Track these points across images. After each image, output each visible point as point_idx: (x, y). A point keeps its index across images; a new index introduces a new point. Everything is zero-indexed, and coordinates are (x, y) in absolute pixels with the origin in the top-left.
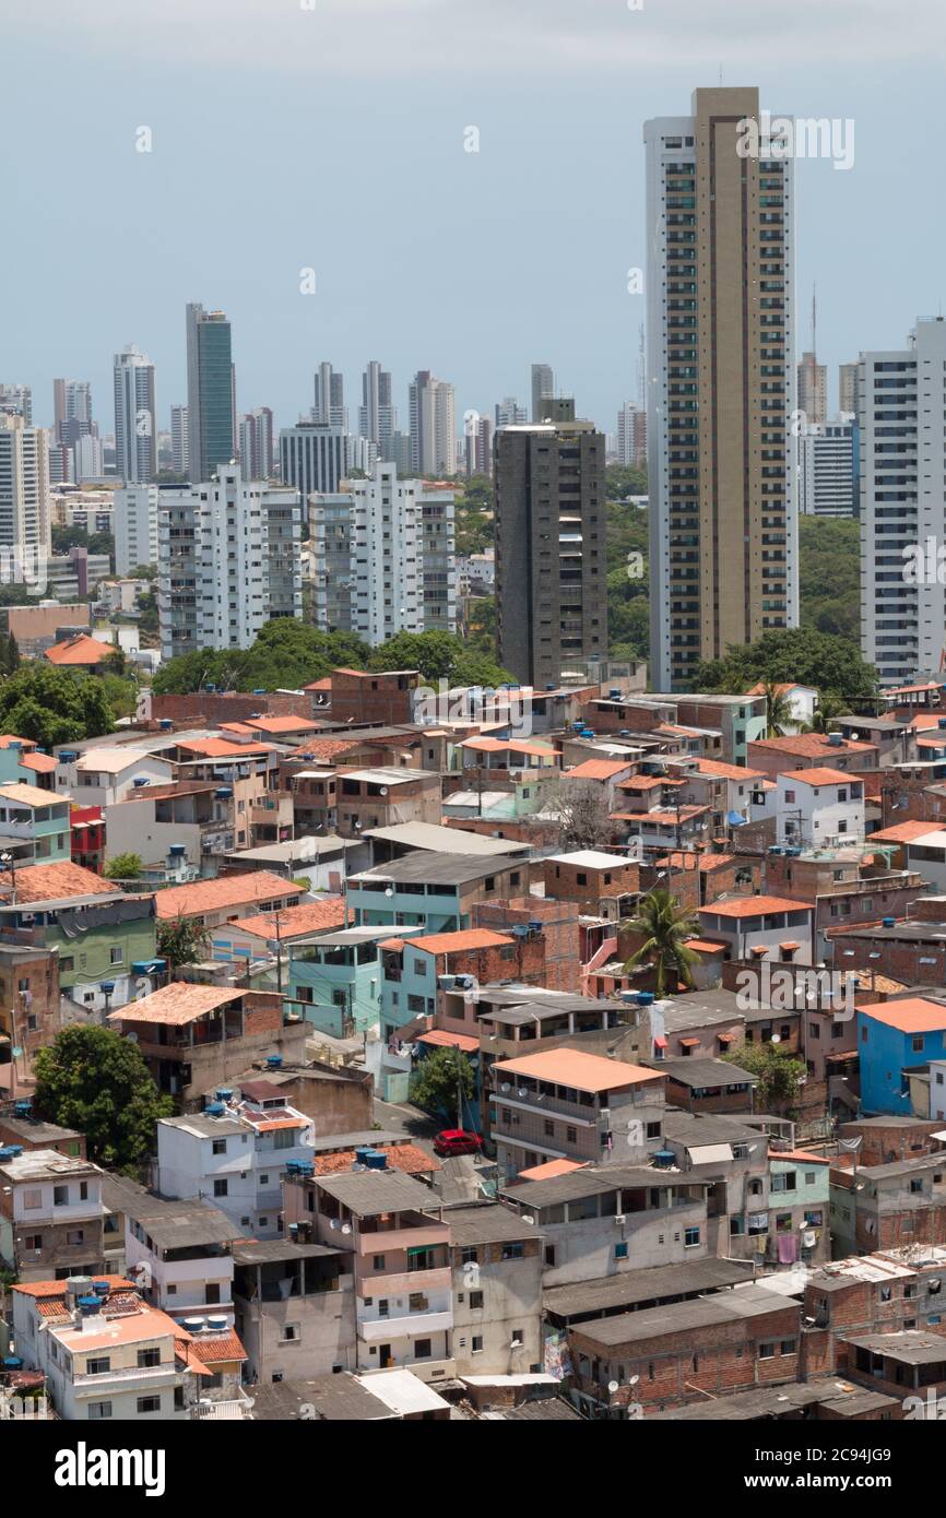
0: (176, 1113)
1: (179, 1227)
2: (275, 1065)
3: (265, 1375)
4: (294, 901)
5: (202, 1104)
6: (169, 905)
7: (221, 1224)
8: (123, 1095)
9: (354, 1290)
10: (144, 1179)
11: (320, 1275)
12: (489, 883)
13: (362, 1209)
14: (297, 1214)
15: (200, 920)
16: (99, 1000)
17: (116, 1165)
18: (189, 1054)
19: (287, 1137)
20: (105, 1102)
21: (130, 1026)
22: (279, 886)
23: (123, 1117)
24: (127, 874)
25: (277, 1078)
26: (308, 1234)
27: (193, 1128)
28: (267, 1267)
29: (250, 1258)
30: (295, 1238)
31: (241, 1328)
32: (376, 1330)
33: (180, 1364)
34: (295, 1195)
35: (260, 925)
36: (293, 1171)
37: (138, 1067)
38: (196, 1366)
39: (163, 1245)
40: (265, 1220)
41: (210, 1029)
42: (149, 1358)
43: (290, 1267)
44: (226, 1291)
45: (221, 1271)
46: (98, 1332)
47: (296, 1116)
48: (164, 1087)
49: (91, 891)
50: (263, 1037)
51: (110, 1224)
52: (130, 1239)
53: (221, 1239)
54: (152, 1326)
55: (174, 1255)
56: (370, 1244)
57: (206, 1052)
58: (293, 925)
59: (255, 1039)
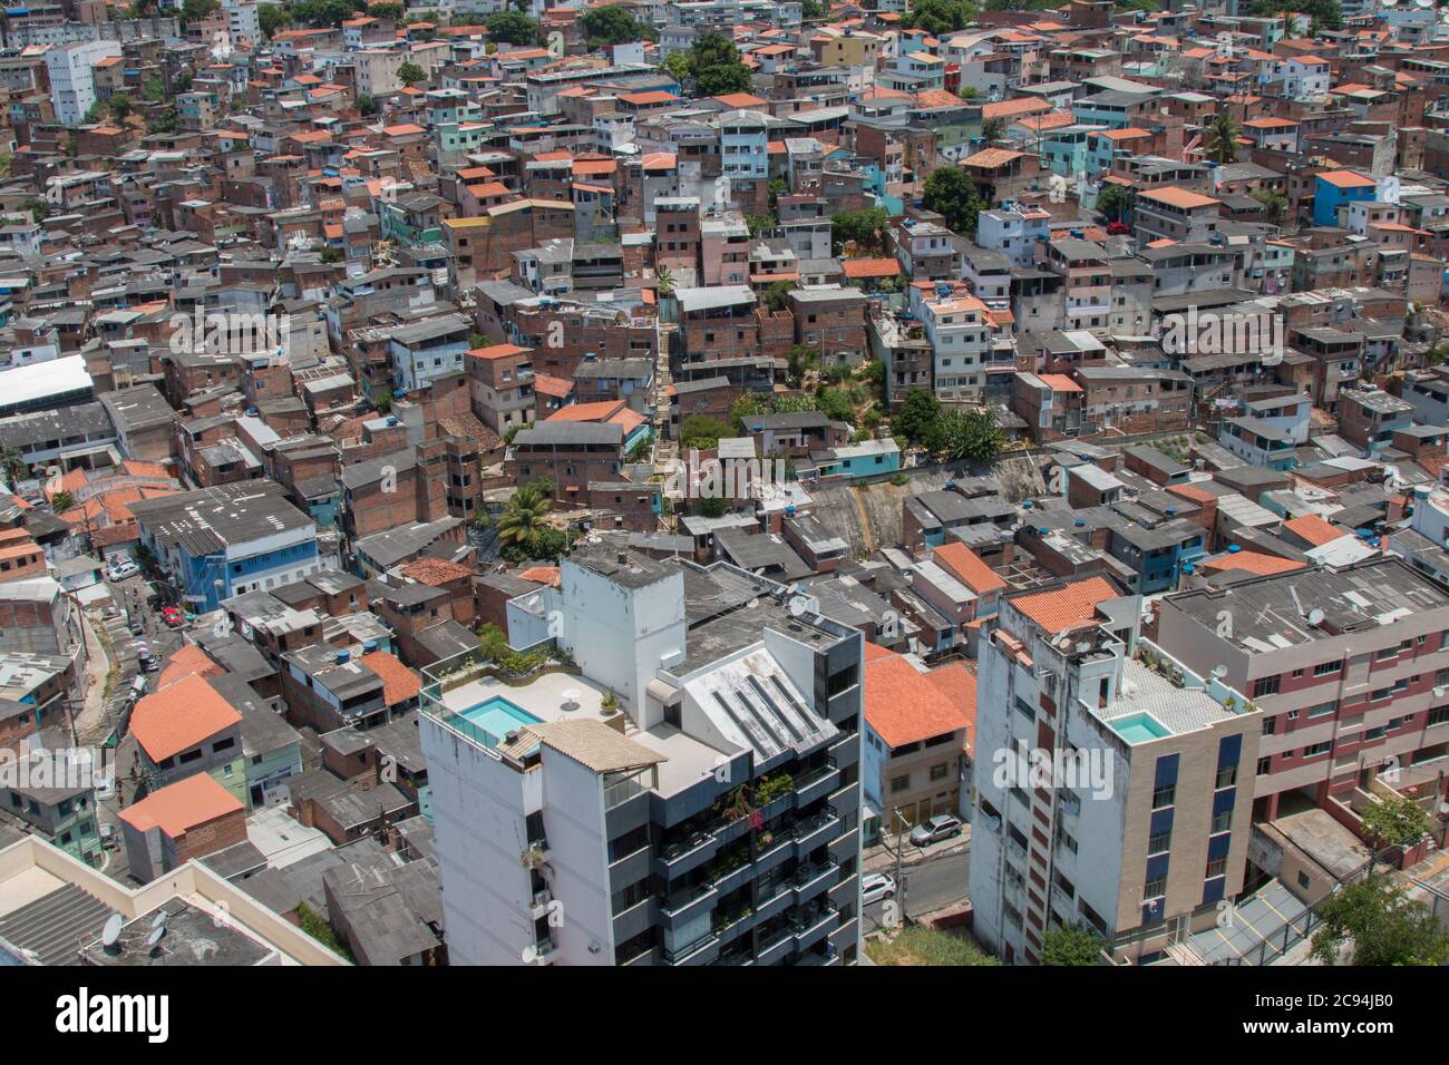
0: (988, 208)
1: (987, 261)
2: (1035, 189)
3: (1022, 328)
4: (1047, 112)
5: (1000, 205)
6: (989, 112)
7: (1005, 260)
8: (964, 199)
9: (1065, 294)
10: (972, 238)
11: (1050, 286)
12: (1142, 106)
13: (1071, 257)
14: (1041, 258)
15: (1003, 119)
16: (955, 155)
17: (959, 231)
18: (995, 182)
19: (1037, 222)
20: (955, 202)
21: (968, 168)
22: (1041, 105)
23: (963, 210)
24: (970, 96)
25: (1035, 195)
26: (1045, 267)
27: (995, 216)
28: (1026, 281)
29: (1018, 276)
30: (1039, 268)
31: (1012, 308)
32: (1074, 312)
33: (984, 322)
34: (1041, 249)
35: (1031, 123)
36: (1040, 238)
37: (971, 186)
38: (991, 323)
39: (979, 268)
40: (1026, 259)
41: (1005, 171)
42: (970, 319)
43: (1036, 281)
44: (1006, 290)
45: (1005, 281)
46: (948, 306)
47: (1043, 213)
48: (983, 196)
49: (953, 104)
50: (1029, 176)
51: (955, 258)
52: (964, 265)
53: (1006, 267)
54: (972, 304)
55: (984, 273)
56: (1073, 273)
57: (1003, 181)
58: (1047, 123)
59: (1026, 176)
